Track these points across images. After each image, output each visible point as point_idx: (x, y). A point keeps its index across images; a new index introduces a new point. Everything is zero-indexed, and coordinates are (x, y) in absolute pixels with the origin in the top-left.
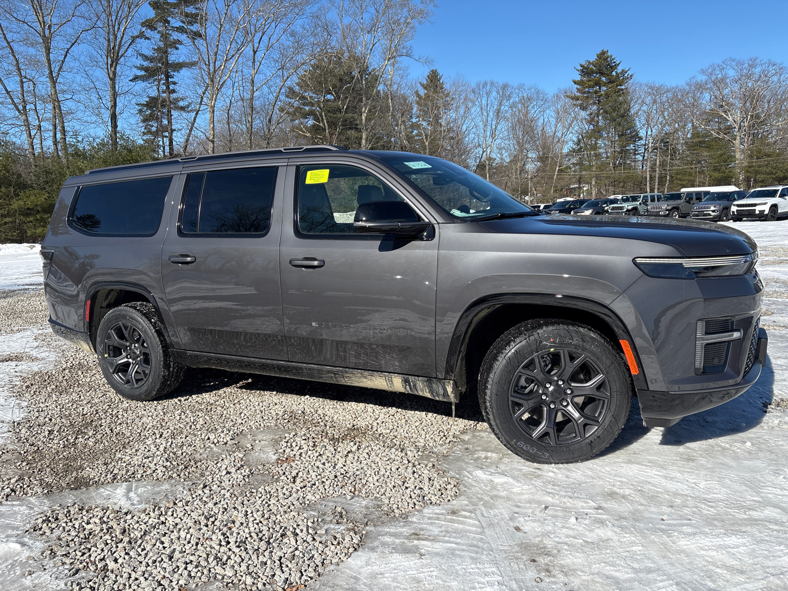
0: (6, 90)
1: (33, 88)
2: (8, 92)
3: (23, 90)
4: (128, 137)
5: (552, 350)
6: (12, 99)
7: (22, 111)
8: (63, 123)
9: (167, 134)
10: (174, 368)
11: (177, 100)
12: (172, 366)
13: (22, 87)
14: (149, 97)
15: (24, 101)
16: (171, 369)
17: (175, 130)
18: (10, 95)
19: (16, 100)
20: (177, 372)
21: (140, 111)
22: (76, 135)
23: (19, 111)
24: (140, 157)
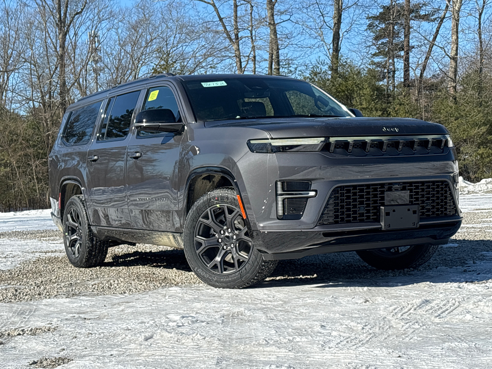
0: (219, 17)
1: (250, 12)
2: (221, 19)
3: (236, 16)
4: (346, 62)
5: (218, 205)
6: (225, 27)
7: (234, 40)
8: (278, 49)
9: (402, 53)
10: (97, 242)
11: (418, 7)
12: (95, 240)
13: (236, 12)
14: (384, 7)
15: (237, 28)
16: (94, 242)
17: (413, 47)
18: (223, 22)
19: (228, 28)
20: (100, 246)
21: (370, 26)
22: (289, 64)
23: (231, 40)
24: (357, 86)
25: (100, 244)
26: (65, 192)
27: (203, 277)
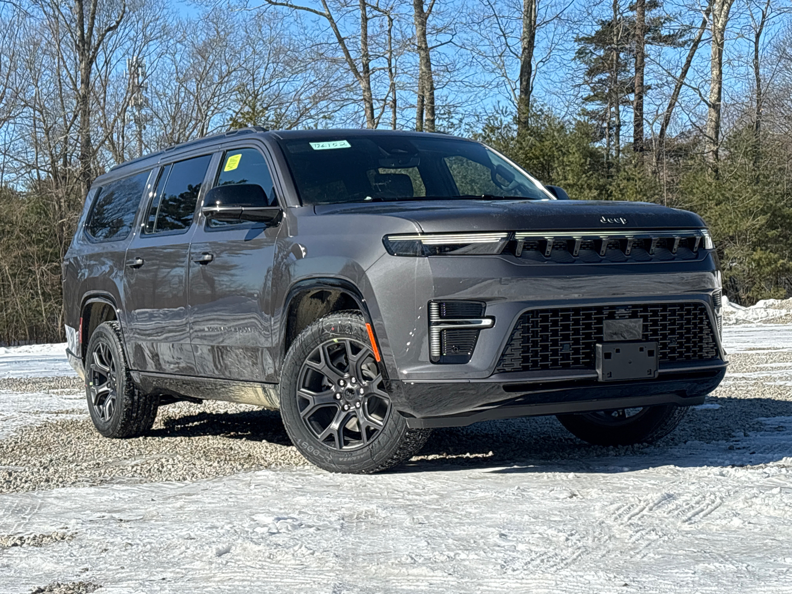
0: (338, 36)
1: (388, 28)
2: (341, 40)
3: (366, 34)
4: (541, 110)
5: (335, 340)
6: (347, 52)
7: (361, 74)
8: (432, 89)
9: (632, 97)
11: (658, 23)
12: (137, 393)
13: (365, 28)
14: (603, 23)
15: (366, 55)
16: (136, 398)
17: (649, 88)
18: (344, 46)
19: (353, 55)
21: (581, 53)
22: (450, 113)
23: (356, 73)
24: (559, 149)
25: (145, 400)
26: (89, 315)
27: (311, 454)
